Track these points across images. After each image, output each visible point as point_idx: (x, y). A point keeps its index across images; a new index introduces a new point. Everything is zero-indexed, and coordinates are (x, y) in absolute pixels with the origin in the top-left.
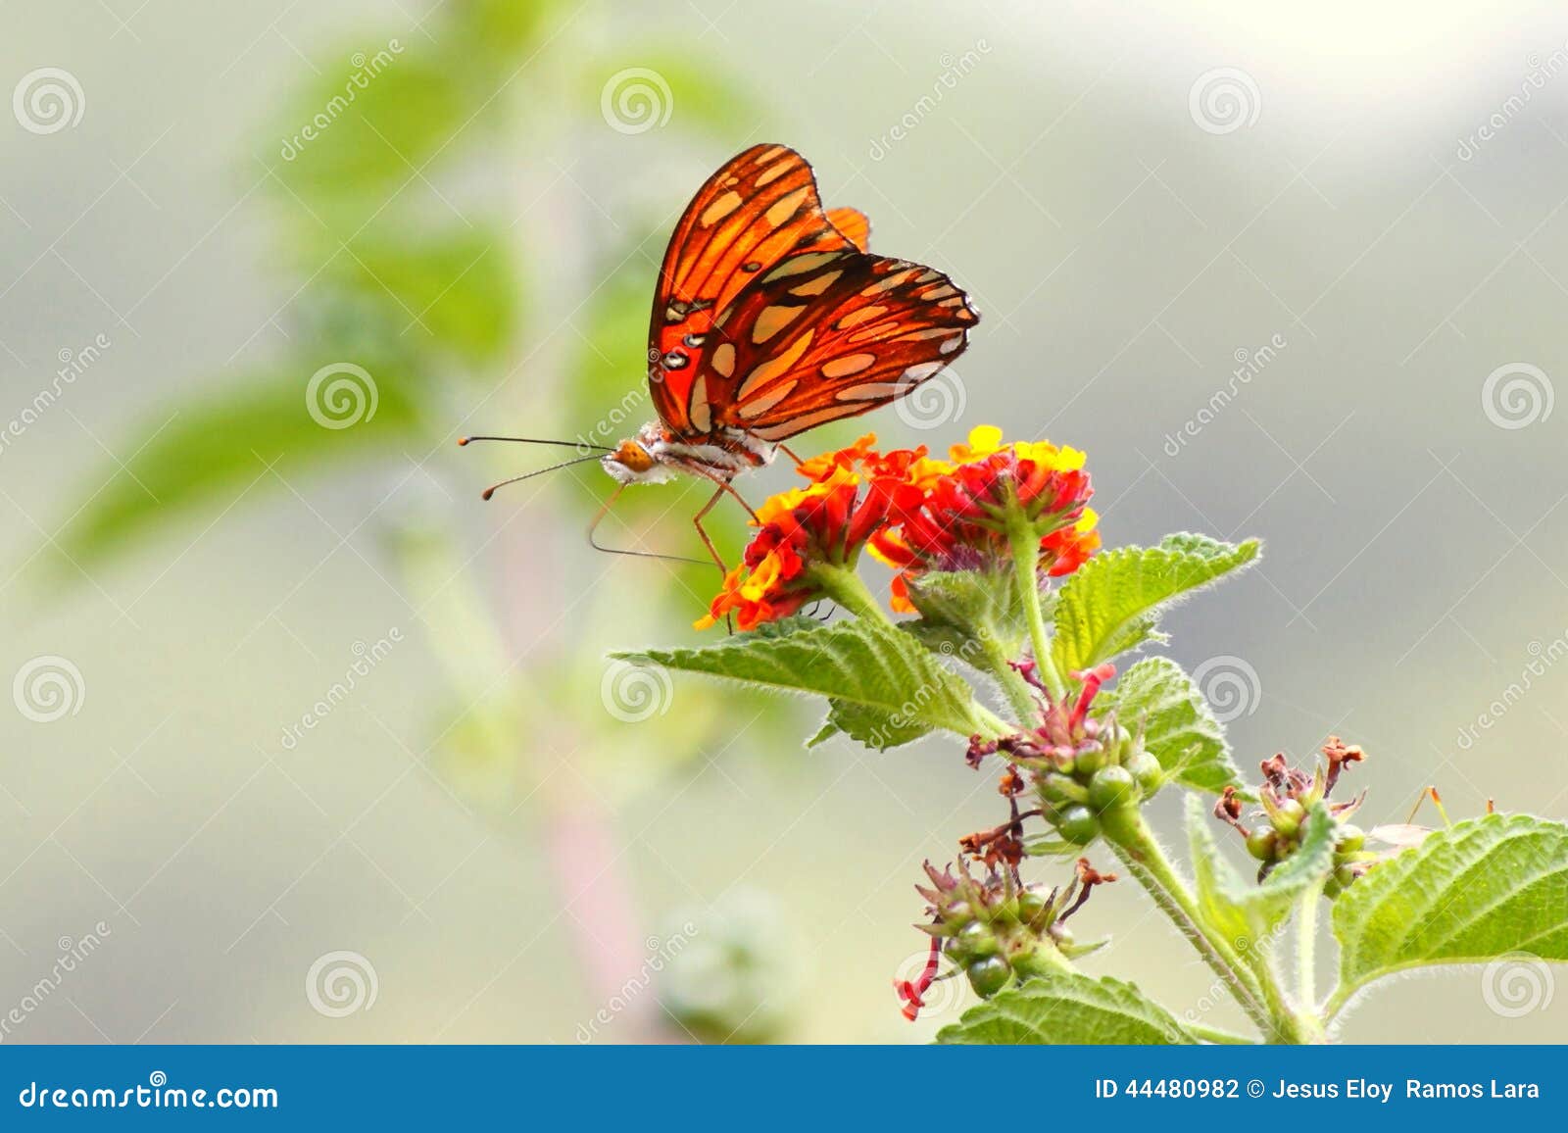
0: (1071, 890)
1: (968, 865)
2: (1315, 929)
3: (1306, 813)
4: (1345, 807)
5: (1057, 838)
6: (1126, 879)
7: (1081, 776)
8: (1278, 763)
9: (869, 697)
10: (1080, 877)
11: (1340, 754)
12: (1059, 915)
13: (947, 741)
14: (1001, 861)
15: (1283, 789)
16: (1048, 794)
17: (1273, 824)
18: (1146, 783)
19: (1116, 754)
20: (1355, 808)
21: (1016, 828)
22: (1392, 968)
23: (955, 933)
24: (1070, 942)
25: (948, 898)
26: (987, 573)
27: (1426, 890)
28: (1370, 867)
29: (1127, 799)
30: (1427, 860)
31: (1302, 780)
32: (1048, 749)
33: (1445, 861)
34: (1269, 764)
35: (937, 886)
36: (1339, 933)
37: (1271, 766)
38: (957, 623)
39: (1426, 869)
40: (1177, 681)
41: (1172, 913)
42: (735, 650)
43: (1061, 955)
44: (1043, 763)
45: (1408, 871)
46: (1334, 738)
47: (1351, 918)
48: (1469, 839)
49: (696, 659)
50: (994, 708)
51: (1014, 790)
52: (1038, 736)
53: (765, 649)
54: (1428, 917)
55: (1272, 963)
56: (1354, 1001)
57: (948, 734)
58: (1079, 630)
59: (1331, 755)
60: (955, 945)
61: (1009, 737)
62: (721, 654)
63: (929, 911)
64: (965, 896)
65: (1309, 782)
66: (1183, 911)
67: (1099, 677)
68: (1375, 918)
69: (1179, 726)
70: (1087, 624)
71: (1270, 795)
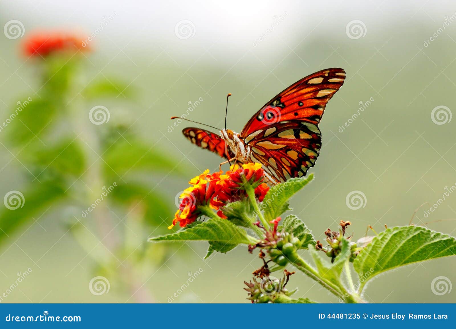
0: (284, 278)
1: (256, 279)
2: (350, 271)
3: (340, 242)
4: (349, 238)
5: (277, 266)
6: (298, 272)
7: (280, 248)
8: (329, 231)
9: (220, 239)
10: (286, 274)
11: (344, 224)
12: (283, 286)
13: (242, 246)
14: (264, 276)
15: (332, 237)
16: (272, 255)
17: (332, 247)
18: (297, 245)
19: (287, 240)
20: (352, 237)
21: (266, 266)
22: (373, 276)
23: (257, 298)
24: (287, 292)
25: (253, 289)
26: (242, 201)
27: (376, 253)
28: (360, 251)
29: (293, 250)
30: (374, 246)
31: (336, 234)
32: (269, 243)
33: (379, 244)
34: (326, 232)
35: (249, 287)
36: (356, 271)
37: (327, 232)
38: (237, 216)
39: (374, 248)
40: (297, 220)
41: (312, 277)
42: (182, 232)
43: (286, 296)
44: (269, 247)
45: (370, 249)
46: (341, 220)
47: (359, 266)
48: (383, 237)
49: (173, 237)
50: (252, 236)
51: (263, 256)
52: (266, 241)
53: (190, 231)
54: (378, 260)
55: (342, 283)
56: (365, 287)
57: (242, 244)
58: (270, 209)
59: (342, 225)
60: (258, 301)
61: (258, 243)
62: (179, 234)
63: (249, 294)
64: (257, 288)
65: (338, 234)
66: (315, 276)
67: (278, 221)
68: (365, 264)
69: (300, 232)
70: (272, 207)
71: (329, 240)
